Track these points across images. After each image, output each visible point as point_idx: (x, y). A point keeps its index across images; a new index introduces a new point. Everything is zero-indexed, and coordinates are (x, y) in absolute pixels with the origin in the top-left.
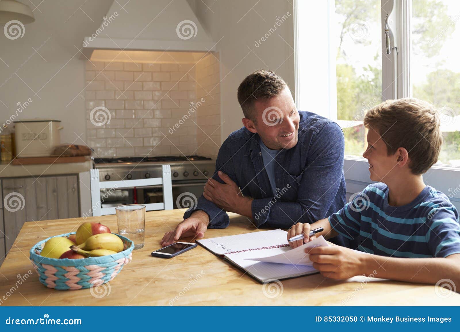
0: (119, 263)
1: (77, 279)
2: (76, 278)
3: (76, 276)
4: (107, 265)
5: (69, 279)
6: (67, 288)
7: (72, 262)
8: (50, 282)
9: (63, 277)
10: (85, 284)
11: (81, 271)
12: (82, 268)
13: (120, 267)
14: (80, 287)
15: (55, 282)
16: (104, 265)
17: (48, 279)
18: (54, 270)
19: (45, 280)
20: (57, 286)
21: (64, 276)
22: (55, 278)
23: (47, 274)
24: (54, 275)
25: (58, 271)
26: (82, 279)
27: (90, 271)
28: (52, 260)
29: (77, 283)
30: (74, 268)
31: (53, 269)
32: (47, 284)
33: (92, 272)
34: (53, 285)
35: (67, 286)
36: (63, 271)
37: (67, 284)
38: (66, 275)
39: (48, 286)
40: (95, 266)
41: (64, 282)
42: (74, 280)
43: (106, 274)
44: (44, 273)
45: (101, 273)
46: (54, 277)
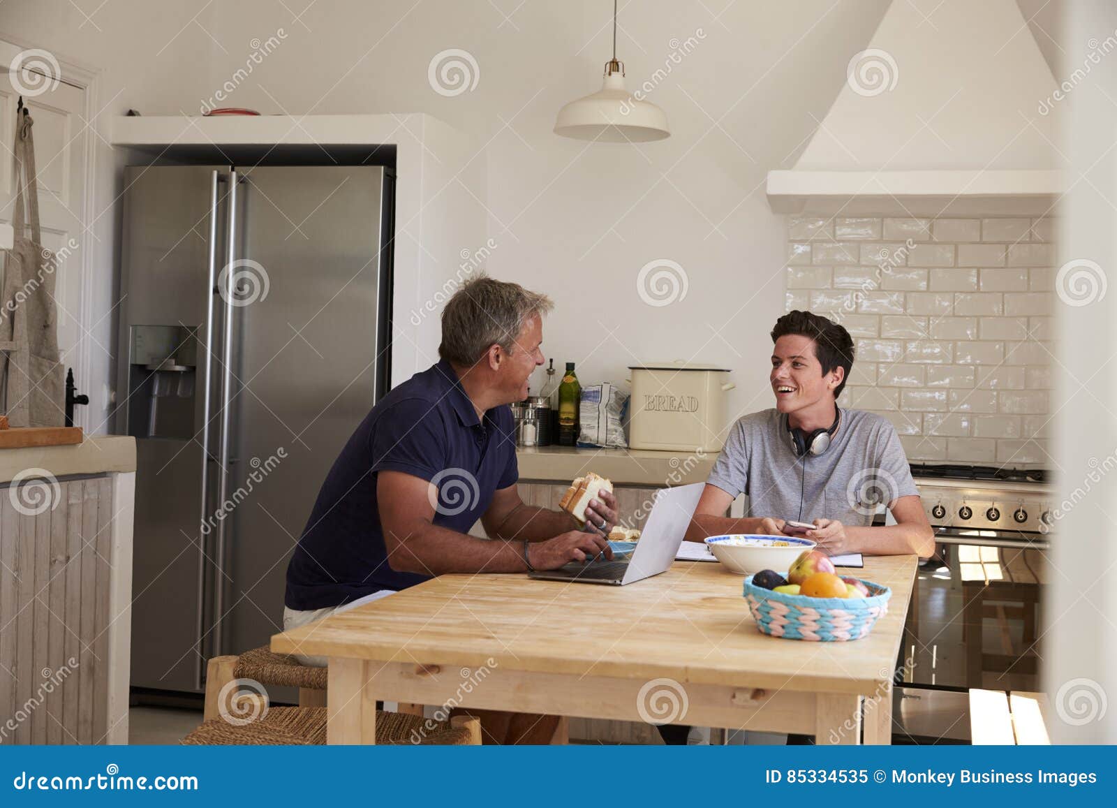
0: (872, 613)
1: (815, 626)
2: (814, 624)
3: (815, 621)
4: (857, 612)
5: (803, 625)
6: (799, 636)
7: (812, 603)
8: (775, 628)
9: (795, 621)
10: (825, 635)
11: (822, 616)
12: (823, 611)
13: (872, 620)
14: (817, 637)
15: (783, 627)
16: (854, 611)
17: (774, 622)
18: (784, 610)
19: (768, 623)
20: (787, 633)
21: (797, 619)
22: (785, 622)
23: (773, 615)
24: (784, 616)
25: (791, 612)
26: (822, 627)
27: (834, 617)
28: (783, 596)
29: (815, 632)
30: (813, 610)
31: (784, 607)
32: (771, 629)
33: (836, 620)
34: (781, 632)
35: (800, 634)
36: (798, 612)
37: (801, 631)
38: (802, 618)
39: (773, 633)
40: (843, 612)
41: (797, 629)
42: (811, 626)
43: (855, 625)
44: (768, 613)
45: (847, 623)
46: (784, 619)
